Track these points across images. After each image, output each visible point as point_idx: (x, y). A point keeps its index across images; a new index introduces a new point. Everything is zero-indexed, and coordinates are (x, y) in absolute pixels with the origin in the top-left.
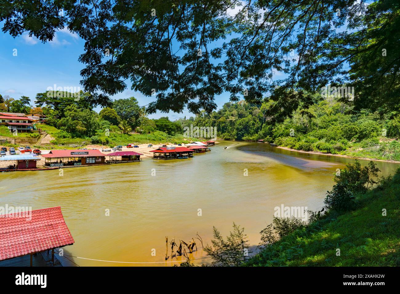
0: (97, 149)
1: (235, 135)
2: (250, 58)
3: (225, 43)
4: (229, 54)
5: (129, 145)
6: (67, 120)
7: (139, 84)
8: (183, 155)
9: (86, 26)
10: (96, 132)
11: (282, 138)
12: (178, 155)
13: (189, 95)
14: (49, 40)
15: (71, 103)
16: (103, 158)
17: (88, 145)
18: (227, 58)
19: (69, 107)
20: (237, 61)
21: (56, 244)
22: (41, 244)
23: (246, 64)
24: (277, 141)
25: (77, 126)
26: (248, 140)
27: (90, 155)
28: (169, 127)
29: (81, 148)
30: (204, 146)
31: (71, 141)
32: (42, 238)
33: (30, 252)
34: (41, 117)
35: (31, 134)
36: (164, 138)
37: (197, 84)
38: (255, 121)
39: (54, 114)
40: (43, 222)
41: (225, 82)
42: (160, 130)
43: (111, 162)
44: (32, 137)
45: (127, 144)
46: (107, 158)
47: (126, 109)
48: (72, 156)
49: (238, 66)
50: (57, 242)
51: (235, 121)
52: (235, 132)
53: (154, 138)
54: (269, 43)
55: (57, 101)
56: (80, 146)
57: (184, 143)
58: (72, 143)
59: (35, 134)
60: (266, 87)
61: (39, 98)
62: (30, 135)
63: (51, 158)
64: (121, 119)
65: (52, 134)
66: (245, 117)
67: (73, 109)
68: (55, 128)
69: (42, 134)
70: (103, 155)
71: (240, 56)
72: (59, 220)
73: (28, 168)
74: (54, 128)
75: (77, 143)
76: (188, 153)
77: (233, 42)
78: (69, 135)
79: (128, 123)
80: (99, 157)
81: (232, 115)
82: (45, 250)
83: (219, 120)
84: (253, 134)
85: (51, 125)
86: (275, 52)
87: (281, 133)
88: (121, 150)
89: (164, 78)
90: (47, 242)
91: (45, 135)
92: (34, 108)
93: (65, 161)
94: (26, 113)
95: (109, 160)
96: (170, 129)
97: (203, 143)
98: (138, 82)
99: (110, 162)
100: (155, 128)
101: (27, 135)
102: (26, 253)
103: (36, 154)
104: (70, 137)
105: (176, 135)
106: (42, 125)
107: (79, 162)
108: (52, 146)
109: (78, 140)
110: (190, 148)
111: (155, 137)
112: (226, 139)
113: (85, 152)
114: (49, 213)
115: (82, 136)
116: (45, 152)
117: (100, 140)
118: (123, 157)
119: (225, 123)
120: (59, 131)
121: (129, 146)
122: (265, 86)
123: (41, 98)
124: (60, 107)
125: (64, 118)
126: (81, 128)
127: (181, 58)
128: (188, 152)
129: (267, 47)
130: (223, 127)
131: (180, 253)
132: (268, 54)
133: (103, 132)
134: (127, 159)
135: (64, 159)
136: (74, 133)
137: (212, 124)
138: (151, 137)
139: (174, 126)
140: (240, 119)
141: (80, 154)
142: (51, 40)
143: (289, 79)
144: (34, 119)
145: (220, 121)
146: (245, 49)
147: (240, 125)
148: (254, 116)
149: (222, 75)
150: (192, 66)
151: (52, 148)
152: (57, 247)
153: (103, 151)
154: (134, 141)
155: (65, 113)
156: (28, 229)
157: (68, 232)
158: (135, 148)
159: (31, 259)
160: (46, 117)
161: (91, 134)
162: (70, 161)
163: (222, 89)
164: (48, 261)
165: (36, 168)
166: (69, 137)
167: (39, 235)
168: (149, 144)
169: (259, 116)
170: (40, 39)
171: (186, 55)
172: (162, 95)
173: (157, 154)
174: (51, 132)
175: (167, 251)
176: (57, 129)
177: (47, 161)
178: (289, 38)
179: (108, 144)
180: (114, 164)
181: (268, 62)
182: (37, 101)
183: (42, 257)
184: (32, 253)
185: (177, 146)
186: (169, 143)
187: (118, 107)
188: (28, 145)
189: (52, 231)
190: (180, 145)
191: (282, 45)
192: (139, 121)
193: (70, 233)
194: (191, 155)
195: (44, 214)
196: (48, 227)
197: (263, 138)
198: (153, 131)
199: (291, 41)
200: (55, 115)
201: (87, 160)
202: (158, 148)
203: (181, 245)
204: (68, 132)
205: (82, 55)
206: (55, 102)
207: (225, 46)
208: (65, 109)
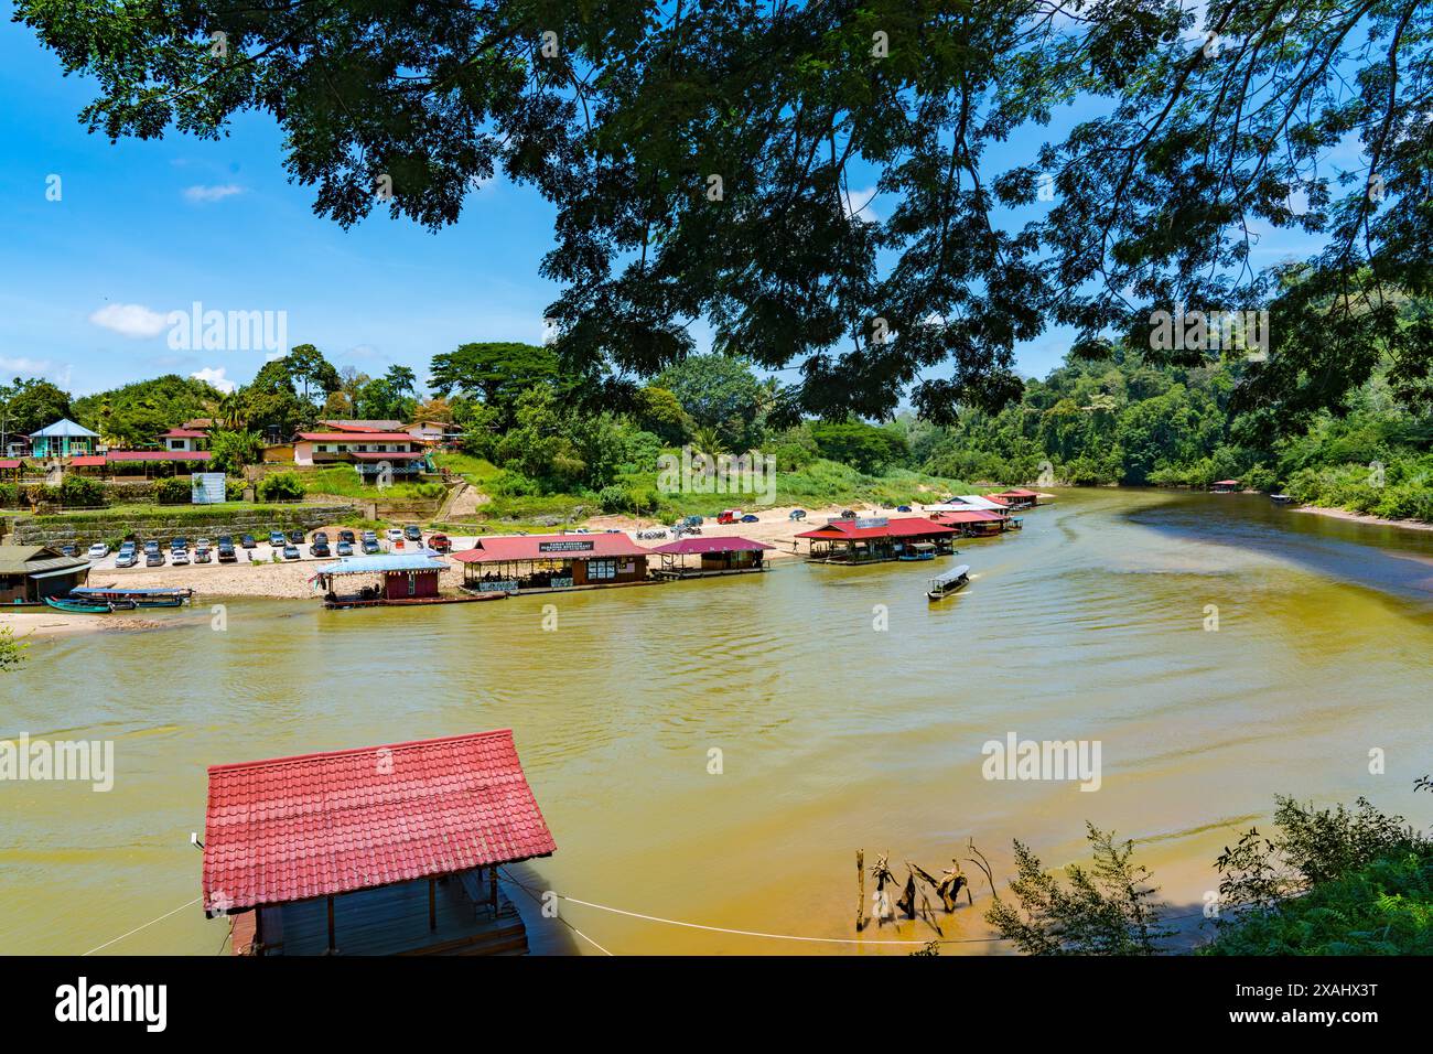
0: (623, 530)
1: (1118, 465)
2: (1152, 191)
3: (1048, 145)
4: (1065, 183)
5: (726, 515)
6: (526, 437)
7: (739, 332)
8: (917, 545)
9: (558, 159)
10: (617, 472)
11: (1317, 471)
12: (897, 548)
13: (917, 352)
14: (449, 223)
15: (534, 381)
16: (640, 561)
17: (592, 519)
18: (1060, 200)
19: (528, 394)
20: (1097, 207)
21: (501, 850)
22: (458, 848)
23: (1134, 216)
24: (1296, 483)
25: (555, 454)
26: (1173, 485)
27: (599, 551)
28: (863, 447)
29: (569, 527)
30: (996, 511)
31: (540, 505)
32: (460, 828)
33: (427, 873)
34: (446, 431)
35: (419, 485)
36: (845, 486)
37: (945, 311)
38: (1201, 409)
39: (484, 420)
40: (462, 778)
41: (1053, 292)
42: (831, 458)
43: (668, 576)
44: (424, 495)
45: (717, 510)
46: (655, 562)
47: (710, 388)
48: (543, 555)
49: (1106, 223)
50: (504, 845)
51: (1116, 411)
52: (1116, 454)
53: (809, 487)
54: (1233, 119)
55: (494, 376)
56: (568, 521)
57: (921, 502)
58: (541, 512)
59: (433, 485)
60: (1219, 296)
61: (440, 369)
62: (419, 490)
63: (480, 564)
64: (697, 425)
65: (481, 482)
66: (1156, 395)
67: (542, 400)
68: (490, 465)
69: (453, 486)
70: (642, 552)
71: (1109, 188)
72: (509, 772)
73: (414, 597)
74: (485, 463)
75: (559, 511)
76: (937, 540)
77: (1082, 135)
78: (532, 487)
79: (717, 438)
80: (628, 557)
81: (1104, 390)
82: (470, 869)
83: (1052, 411)
84: (1191, 458)
85: (479, 457)
86: (1260, 151)
87: (1313, 451)
88: (699, 532)
89: (824, 304)
90: (476, 844)
91: (461, 486)
92: (426, 402)
93: (524, 571)
94: (404, 419)
95: (659, 567)
96: (869, 451)
97: (990, 499)
98: (734, 324)
99: (663, 575)
100: (813, 452)
101: (411, 491)
102: (416, 874)
103: (438, 550)
104: (536, 492)
105: (889, 473)
106: (451, 457)
107: (565, 577)
108: (482, 522)
109: (560, 500)
110: (941, 521)
111: (815, 483)
112: (1081, 483)
113: (584, 543)
114: (479, 748)
115: (572, 488)
116: (463, 543)
117: (629, 499)
118: (705, 556)
119: (1073, 419)
120: (503, 472)
121: (726, 518)
122: (1216, 293)
123: (445, 368)
124: (503, 393)
125: (515, 430)
126: (568, 461)
127: (884, 223)
128: (936, 536)
129: (1223, 138)
130: (1069, 438)
131: (909, 910)
132: (1229, 166)
133: (637, 472)
134: (720, 563)
135: (519, 565)
136: (549, 479)
137: (1025, 428)
138: (798, 483)
139: (882, 442)
140: (1135, 401)
141: (569, 550)
142: (453, 222)
143: (1326, 256)
144: (427, 438)
145: (1055, 416)
146: (1131, 158)
147: (1138, 427)
148: (1193, 390)
149: (1041, 264)
150: (925, 249)
151: (483, 530)
152: (505, 862)
153: (640, 536)
154: (741, 500)
155: (519, 415)
156: (419, 797)
157: (536, 814)
158: (746, 524)
159: (432, 894)
160: (460, 431)
161: (601, 479)
162: (536, 571)
163: (1042, 318)
164: (480, 903)
165: (437, 595)
166: (531, 493)
167: (450, 818)
168: (793, 509)
169: (1216, 388)
170: (422, 223)
171: (902, 209)
172: (821, 362)
173: (824, 546)
174: (477, 479)
175: (862, 901)
176: (495, 468)
177: (469, 573)
178: (1319, 92)
179: (654, 511)
180: (677, 582)
181: (1228, 195)
182: (433, 378)
183: (463, 888)
184: (432, 874)
185: (894, 514)
186: (864, 504)
187: (684, 385)
188: (413, 521)
189: (489, 807)
190: (906, 509)
191: (1292, 122)
192: (757, 429)
193: (540, 817)
194: (947, 545)
195: (463, 751)
196: (476, 794)
197: (1234, 473)
198: (806, 462)
199: (1330, 99)
200: (488, 424)
201: (590, 570)
202: (826, 523)
203: (911, 880)
204: (530, 476)
205: (548, 255)
206: (487, 380)
207: (1047, 158)
208: (516, 402)
